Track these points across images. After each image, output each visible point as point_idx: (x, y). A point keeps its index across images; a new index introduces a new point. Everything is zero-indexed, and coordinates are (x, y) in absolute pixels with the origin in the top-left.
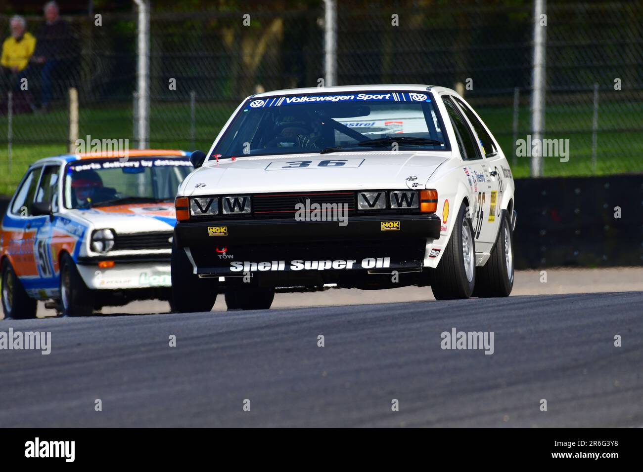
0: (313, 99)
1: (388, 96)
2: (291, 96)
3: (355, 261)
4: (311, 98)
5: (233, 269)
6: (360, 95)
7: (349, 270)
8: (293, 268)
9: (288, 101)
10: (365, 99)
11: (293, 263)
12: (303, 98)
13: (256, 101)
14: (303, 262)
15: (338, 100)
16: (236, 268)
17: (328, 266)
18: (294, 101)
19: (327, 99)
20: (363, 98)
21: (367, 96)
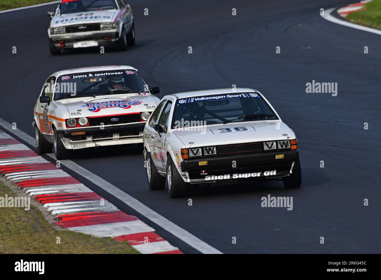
0: (207, 98)
1: (240, 95)
2: (196, 97)
3: (261, 173)
5: (206, 179)
7: (259, 177)
8: (234, 177)
9: (196, 100)
10: (231, 97)
11: (233, 175)
12: (202, 98)
13: (181, 101)
14: (238, 174)
15: (218, 98)
16: (208, 179)
17: (249, 175)
18: (199, 100)
19: (213, 98)
20: (230, 97)
21: (231, 96)
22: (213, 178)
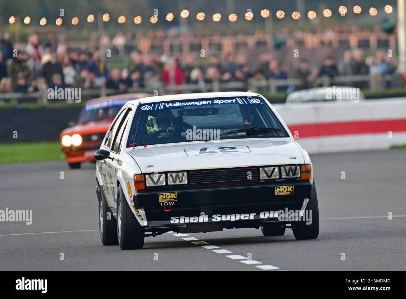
0: (184, 104)
1: (234, 101)
2: (168, 102)
3: (255, 214)
4: (183, 103)
5: (172, 222)
6: (215, 101)
7: (252, 220)
8: (214, 220)
9: (168, 106)
11: (213, 216)
12: (176, 103)
13: (145, 106)
14: (220, 215)
15: (201, 104)
16: (175, 221)
17: (238, 218)
18: (171, 106)
19: (193, 104)
20: (218, 102)
21: (220, 101)
22: (182, 221)
